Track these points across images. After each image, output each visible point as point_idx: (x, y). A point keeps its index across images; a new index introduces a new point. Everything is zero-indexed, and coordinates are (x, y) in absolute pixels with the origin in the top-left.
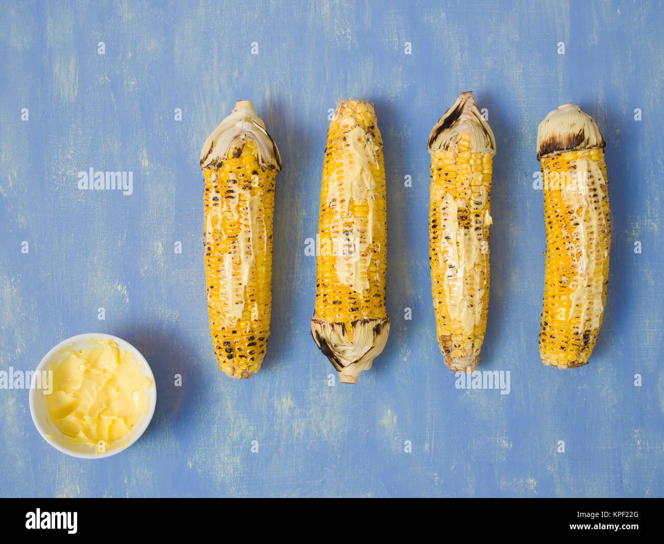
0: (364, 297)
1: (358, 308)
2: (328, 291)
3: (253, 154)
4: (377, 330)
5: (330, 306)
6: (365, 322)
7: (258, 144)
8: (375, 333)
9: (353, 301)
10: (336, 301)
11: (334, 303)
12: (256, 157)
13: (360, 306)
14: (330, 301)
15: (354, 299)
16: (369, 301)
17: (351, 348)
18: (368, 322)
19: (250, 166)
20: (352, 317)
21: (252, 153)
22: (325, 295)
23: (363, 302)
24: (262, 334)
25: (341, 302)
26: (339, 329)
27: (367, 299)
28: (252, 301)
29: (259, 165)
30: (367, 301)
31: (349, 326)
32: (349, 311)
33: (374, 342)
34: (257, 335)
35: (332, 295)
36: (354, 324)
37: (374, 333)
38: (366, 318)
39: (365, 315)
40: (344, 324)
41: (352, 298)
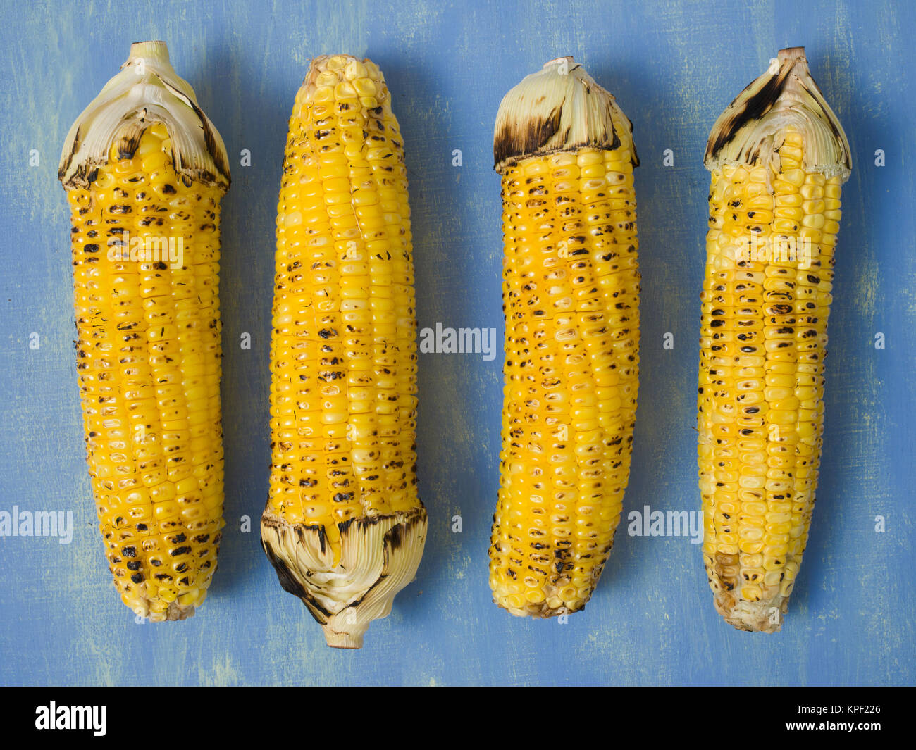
0: (366, 469)
1: (352, 494)
2: (292, 457)
3: (163, 149)
4: (394, 539)
5: (296, 490)
6: (367, 522)
7: (173, 129)
8: (389, 544)
9: (341, 478)
10: (306, 478)
11: (303, 483)
12: (170, 155)
13: (357, 487)
14: (294, 479)
15: (344, 473)
16: (377, 477)
17: (343, 576)
18: (374, 523)
19: (157, 174)
20: (340, 513)
21: (161, 147)
22: (284, 467)
23: (363, 479)
24: (204, 527)
25: (316, 482)
26: (313, 538)
27: (373, 473)
28: (176, 460)
29: (177, 173)
30: (371, 478)
31: (334, 532)
32: (334, 499)
33: (386, 562)
34: (192, 530)
35: (298, 466)
36: (344, 527)
37: (385, 546)
38: (370, 513)
39: (369, 506)
40: (323, 527)
41: (339, 473)
